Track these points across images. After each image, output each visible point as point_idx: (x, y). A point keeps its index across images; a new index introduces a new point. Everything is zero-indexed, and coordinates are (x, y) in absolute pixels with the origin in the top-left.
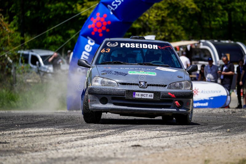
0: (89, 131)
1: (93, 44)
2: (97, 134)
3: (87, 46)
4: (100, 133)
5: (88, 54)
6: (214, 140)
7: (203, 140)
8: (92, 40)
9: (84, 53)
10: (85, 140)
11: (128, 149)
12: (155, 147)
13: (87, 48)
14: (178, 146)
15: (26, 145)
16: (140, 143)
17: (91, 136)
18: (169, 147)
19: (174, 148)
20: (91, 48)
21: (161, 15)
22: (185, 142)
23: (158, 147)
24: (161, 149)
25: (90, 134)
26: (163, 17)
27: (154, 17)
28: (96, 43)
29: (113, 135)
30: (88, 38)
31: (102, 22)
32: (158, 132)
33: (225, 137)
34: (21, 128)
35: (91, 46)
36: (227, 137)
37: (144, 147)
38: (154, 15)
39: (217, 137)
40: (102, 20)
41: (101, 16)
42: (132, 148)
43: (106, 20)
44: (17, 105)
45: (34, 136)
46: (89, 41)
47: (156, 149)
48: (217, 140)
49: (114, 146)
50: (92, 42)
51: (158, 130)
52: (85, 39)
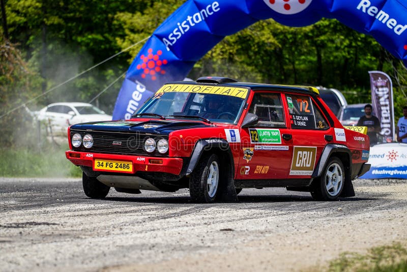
0: (156, 209)
1: (144, 90)
2: (167, 213)
3: (135, 93)
4: (171, 212)
5: (137, 104)
6: (325, 222)
7: (311, 222)
8: (143, 86)
9: (131, 102)
10: (155, 221)
11: (217, 234)
12: (252, 232)
13: (135, 95)
14: (282, 230)
15: (81, 227)
16: (230, 226)
17: (162, 216)
18: (270, 232)
19: (277, 233)
20: (141, 95)
21: (228, 51)
22: (288, 225)
23: (256, 231)
24: (261, 235)
25: (158, 213)
26: (230, 53)
27: (219, 54)
28: (147, 89)
29: (190, 215)
30: (137, 82)
31: (155, 62)
32: (247, 211)
33: (338, 218)
34: (65, 203)
35: (140, 93)
36: (341, 218)
37: (237, 232)
38: (218, 51)
39: (328, 218)
40: (156, 58)
41: (155, 53)
42: (222, 233)
43: (161, 58)
44: (42, 171)
45: (88, 215)
46: (138, 87)
47: (254, 234)
48: (329, 222)
49: (197, 230)
50: (141, 87)
51: (247, 209)
52: (133, 83)
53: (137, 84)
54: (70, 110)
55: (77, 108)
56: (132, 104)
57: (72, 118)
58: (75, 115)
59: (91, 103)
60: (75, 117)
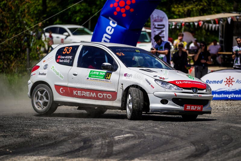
1: (115, 25)
3: (108, 27)
5: (110, 37)
8: (114, 21)
9: (105, 35)
13: (109, 29)
20: (113, 30)
28: (118, 24)
30: (110, 18)
31: (125, 1)
35: (113, 28)
52: (107, 20)
53: (110, 20)
54: (65, 31)
55: (71, 30)
56: (106, 37)
57: (66, 38)
58: (69, 35)
59: (83, 26)
60: (69, 38)
